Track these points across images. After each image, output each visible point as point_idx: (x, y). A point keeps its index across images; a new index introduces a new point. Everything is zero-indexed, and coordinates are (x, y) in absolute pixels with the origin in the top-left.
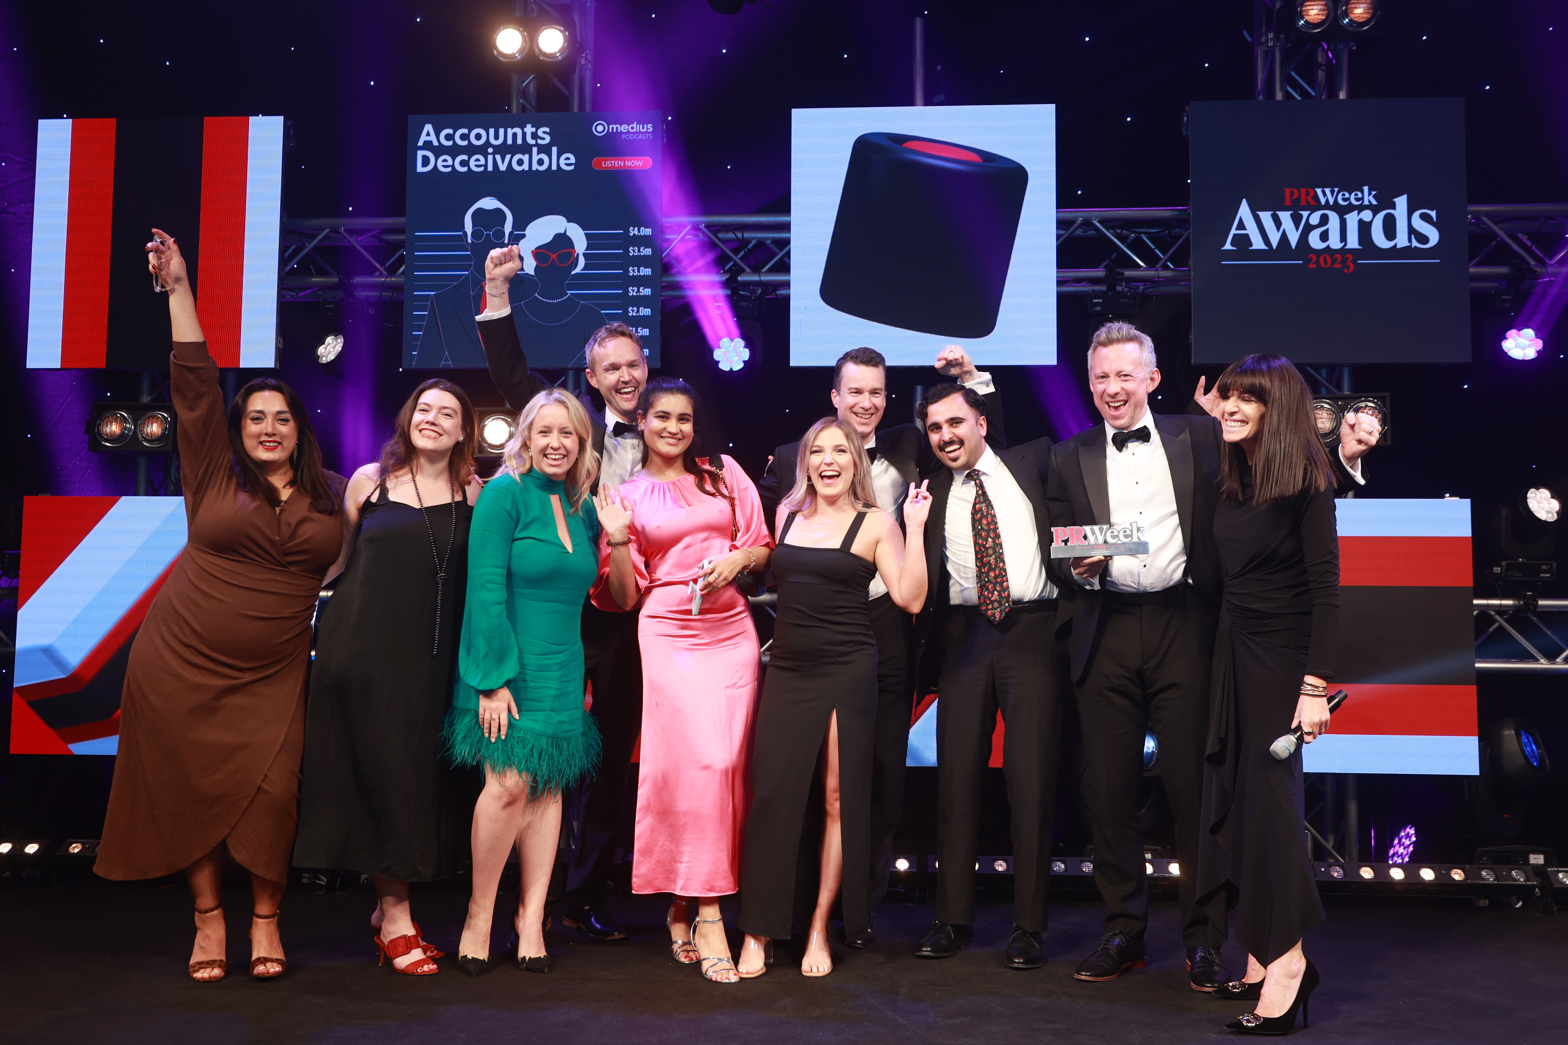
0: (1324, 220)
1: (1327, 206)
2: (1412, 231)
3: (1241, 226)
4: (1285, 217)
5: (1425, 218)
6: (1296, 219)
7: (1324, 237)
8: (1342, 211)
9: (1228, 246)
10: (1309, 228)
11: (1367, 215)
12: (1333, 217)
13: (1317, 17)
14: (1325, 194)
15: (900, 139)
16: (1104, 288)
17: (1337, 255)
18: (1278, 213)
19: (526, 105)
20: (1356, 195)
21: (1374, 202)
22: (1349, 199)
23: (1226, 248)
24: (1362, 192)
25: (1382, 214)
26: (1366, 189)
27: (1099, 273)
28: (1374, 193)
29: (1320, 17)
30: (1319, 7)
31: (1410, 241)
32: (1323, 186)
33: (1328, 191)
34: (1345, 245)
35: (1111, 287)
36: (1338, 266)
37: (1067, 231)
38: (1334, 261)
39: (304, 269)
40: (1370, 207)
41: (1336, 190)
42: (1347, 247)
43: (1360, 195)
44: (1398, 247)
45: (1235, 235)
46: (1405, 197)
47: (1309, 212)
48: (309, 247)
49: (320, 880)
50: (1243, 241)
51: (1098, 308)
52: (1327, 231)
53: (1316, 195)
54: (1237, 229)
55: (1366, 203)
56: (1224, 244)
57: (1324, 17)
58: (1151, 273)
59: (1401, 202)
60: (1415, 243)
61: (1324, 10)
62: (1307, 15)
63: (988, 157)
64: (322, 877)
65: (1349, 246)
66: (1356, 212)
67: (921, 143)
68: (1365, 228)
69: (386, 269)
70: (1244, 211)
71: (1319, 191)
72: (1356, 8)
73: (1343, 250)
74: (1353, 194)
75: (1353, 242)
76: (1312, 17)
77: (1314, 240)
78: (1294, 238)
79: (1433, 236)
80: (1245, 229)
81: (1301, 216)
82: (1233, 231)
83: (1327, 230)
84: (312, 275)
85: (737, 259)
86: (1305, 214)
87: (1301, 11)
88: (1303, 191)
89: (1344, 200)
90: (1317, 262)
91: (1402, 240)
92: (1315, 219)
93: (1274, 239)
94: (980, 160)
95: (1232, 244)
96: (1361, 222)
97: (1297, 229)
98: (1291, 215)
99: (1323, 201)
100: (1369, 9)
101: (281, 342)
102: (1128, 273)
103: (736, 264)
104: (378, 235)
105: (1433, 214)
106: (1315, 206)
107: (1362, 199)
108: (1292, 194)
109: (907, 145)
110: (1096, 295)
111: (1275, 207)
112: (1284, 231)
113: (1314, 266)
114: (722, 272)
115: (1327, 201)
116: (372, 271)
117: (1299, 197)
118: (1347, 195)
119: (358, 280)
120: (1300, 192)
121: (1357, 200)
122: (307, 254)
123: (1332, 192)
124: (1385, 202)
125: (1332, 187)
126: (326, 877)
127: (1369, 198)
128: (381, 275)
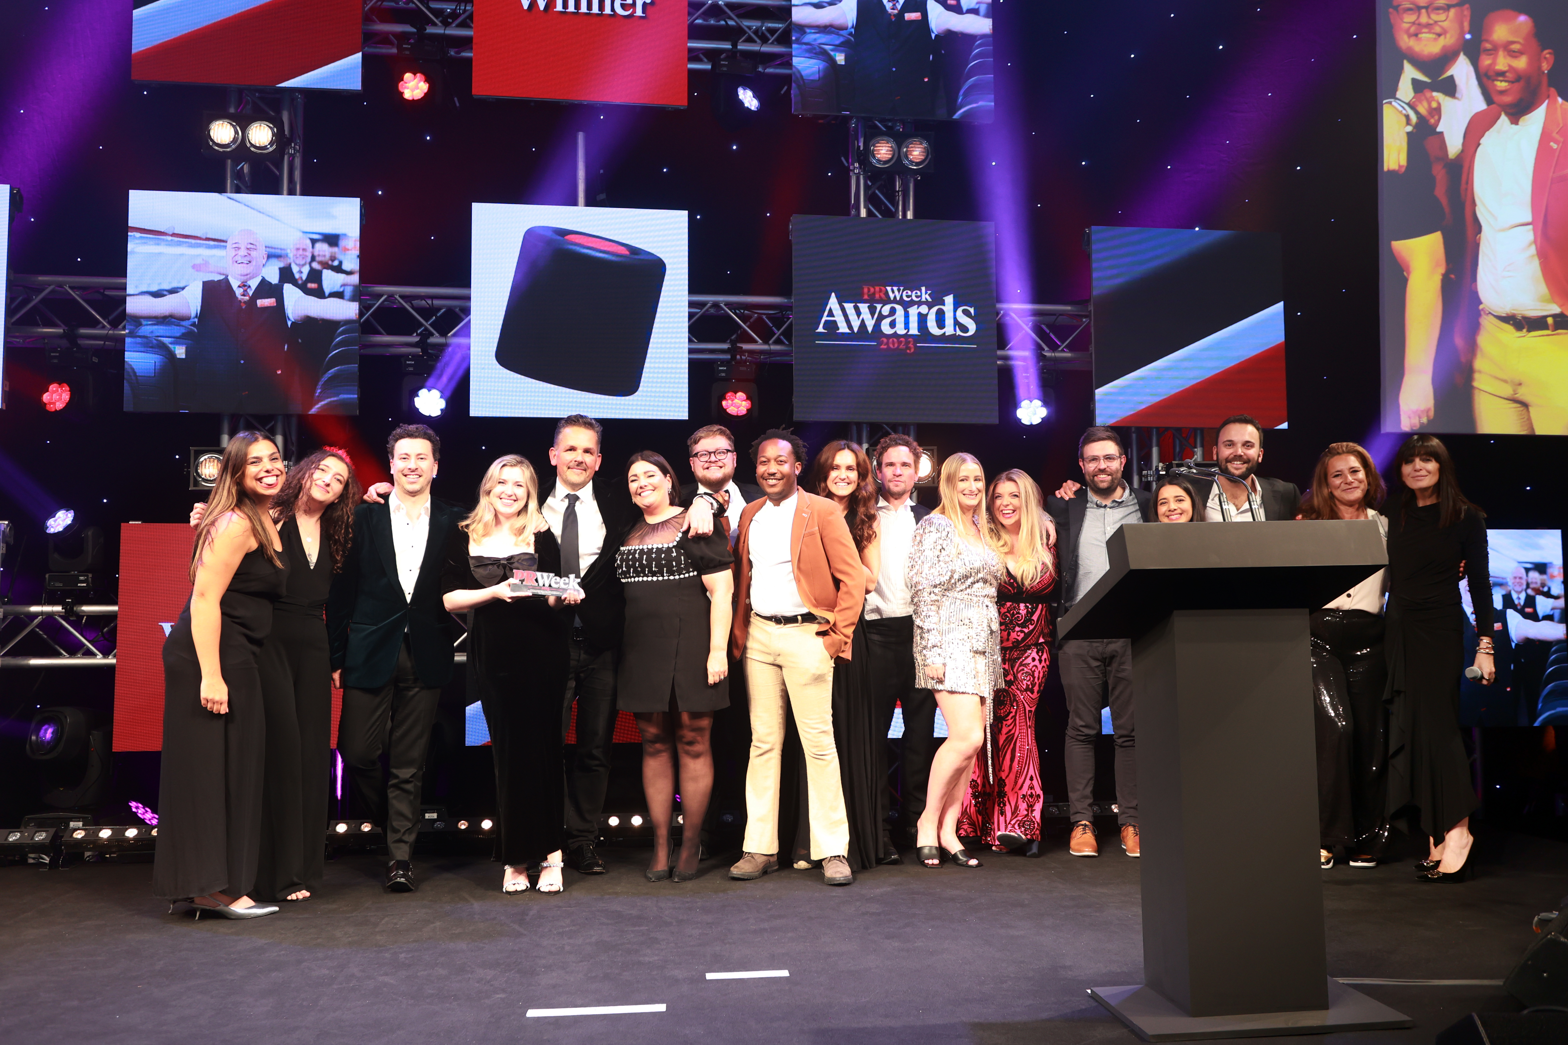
0: (893, 312)
1: (895, 301)
2: (956, 323)
3: (831, 314)
4: (864, 308)
5: (966, 313)
6: (872, 310)
7: (893, 324)
8: (906, 305)
9: (821, 329)
10: (881, 317)
11: (924, 309)
12: (900, 310)
13: (885, 155)
14: (893, 291)
15: (563, 233)
16: (728, 357)
17: (902, 339)
18: (858, 304)
19: (240, 185)
20: (916, 293)
21: (930, 300)
22: (911, 296)
23: (819, 330)
24: (921, 291)
25: (935, 309)
26: (923, 289)
27: (725, 346)
28: (929, 292)
29: (887, 156)
30: (887, 148)
31: (955, 330)
32: (892, 285)
33: (895, 289)
34: (908, 331)
35: (733, 357)
36: (901, 346)
37: (701, 309)
38: (900, 343)
39: (29, 320)
40: (926, 303)
41: (902, 288)
42: (909, 333)
43: (919, 294)
44: (947, 334)
45: (826, 321)
46: (952, 296)
47: (881, 305)
48: (36, 299)
49: (43, 859)
50: (832, 326)
51: (723, 375)
52: (894, 321)
53: (887, 293)
54: (827, 316)
55: (924, 299)
56: (817, 328)
57: (890, 156)
58: (766, 347)
59: (949, 300)
60: (959, 332)
61: (890, 151)
62: (878, 154)
63: (634, 251)
64: (44, 856)
65: (911, 332)
66: (916, 306)
67: (577, 236)
68: (922, 318)
69: (109, 323)
70: (833, 302)
71: (889, 289)
72: (913, 151)
73: (906, 336)
74: (914, 292)
75: (914, 330)
76: (882, 156)
77: (885, 328)
78: (870, 324)
79: (972, 327)
80: (834, 316)
81: (876, 308)
82: (825, 318)
83: (895, 319)
84: (38, 325)
85: (427, 325)
86: (879, 306)
87: (873, 150)
88: (877, 289)
89: (908, 296)
90: (887, 344)
91: (949, 330)
92: (886, 310)
93: (856, 325)
94: (627, 253)
95: (824, 328)
96: (920, 314)
97: (873, 318)
98: (868, 307)
99: (892, 296)
100: (923, 152)
101: (8, 386)
102: (746, 346)
103: (426, 329)
104: (102, 291)
105: (972, 310)
106: (886, 301)
107: (921, 296)
108: (869, 290)
109: (568, 237)
110: (723, 362)
111: (856, 299)
112: (863, 320)
113: (886, 347)
114: (415, 334)
115: (895, 297)
116: (95, 324)
117: (874, 293)
118: (910, 293)
119: (83, 331)
120: (875, 289)
121: (917, 297)
122: (34, 306)
123: (899, 290)
124: (937, 300)
125: (898, 285)
126: (48, 857)
127: (926, 297)
128: (104, 327)
